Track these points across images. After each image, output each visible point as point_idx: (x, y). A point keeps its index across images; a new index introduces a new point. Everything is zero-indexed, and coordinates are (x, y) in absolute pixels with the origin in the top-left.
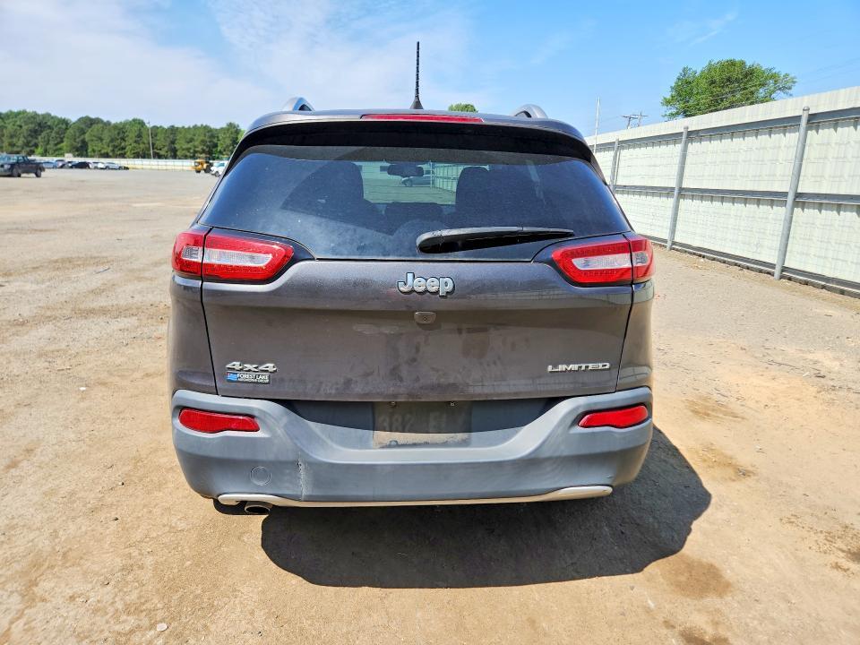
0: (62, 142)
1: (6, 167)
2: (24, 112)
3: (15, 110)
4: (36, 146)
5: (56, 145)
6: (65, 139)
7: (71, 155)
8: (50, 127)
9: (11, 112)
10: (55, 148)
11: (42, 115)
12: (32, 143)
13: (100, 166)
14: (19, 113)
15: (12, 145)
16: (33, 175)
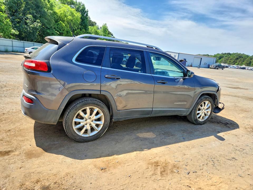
0: (244, 62)
1: (215, 66)
2: (238, 53)
3: (235, 53)
4: (236, 62)
5: (242, 62)
6: (245, 61)
7: (244, 65)
8: (243, 57)
9: (234, 53)
10: (241, 63)
11: (242, 54)
12: (236, 61)
13: (249, 69)
14: (236, 53)
15: (230, 62)
16: (221, 69)
